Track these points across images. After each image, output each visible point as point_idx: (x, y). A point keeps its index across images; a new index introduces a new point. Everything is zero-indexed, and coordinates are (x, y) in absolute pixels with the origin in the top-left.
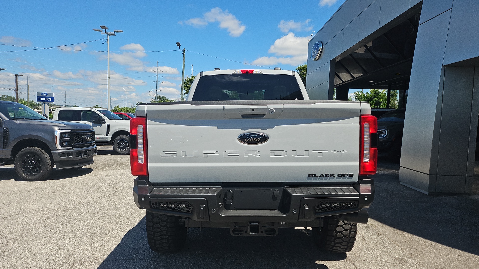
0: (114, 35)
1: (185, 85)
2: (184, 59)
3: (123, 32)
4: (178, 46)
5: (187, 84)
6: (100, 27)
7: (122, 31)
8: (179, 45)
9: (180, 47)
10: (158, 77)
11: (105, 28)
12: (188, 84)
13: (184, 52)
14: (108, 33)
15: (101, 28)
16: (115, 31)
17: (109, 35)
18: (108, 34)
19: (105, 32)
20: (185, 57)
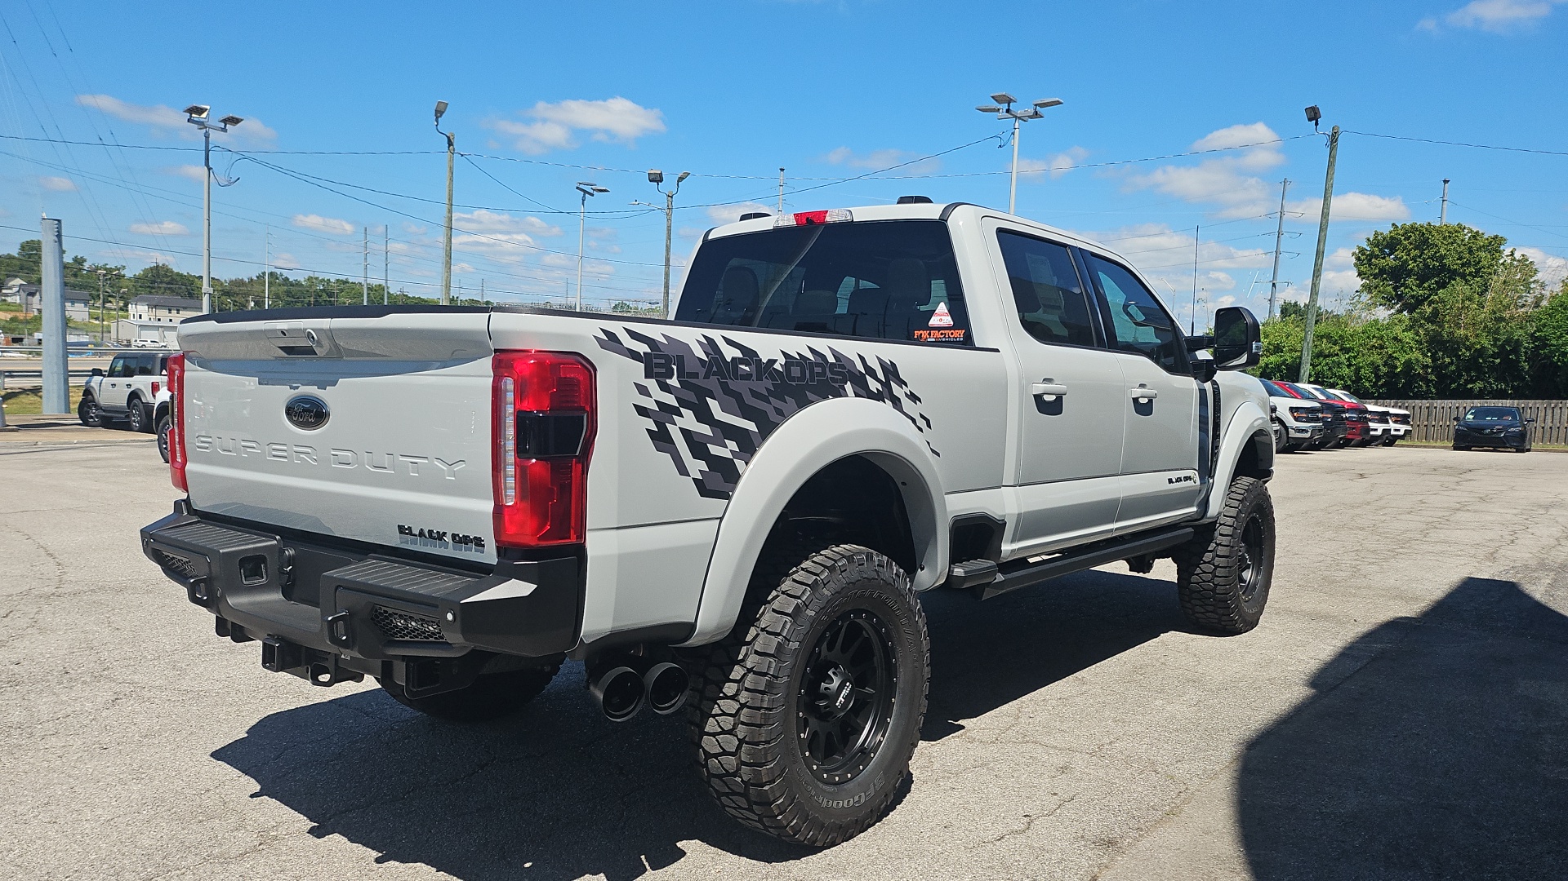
0: (1036, 115)
1: (1363, 258)
2: (1331, 164)
3: (1061, 103)
4: (1310, 120)
5: (1372, 255)
6: (993, 97)
7: (1057, 99)
8: (1313, 115)
9: (1317, 124)
10: (1282, 237)
11: (1009, 101)
12: (1377, 257)
13: (1334, 138)
14: (1019, 113)
15: (996, 100)
16: (1036, 105)
17: (1019, 118)
18: (1016, 117)
19: (1008, 111)
20: (1334, 158)
